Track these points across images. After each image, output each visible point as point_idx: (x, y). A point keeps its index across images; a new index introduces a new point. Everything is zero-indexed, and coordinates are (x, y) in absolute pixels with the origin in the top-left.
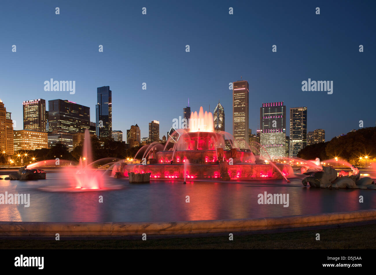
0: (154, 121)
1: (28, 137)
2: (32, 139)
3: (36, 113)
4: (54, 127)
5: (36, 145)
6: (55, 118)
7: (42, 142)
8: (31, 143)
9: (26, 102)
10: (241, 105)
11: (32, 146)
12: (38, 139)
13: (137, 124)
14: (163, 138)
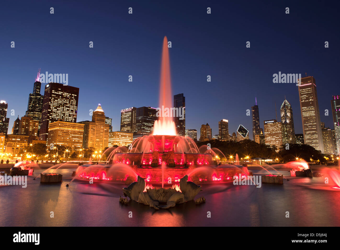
0: (223, 120)
1: (119, 137)
2: (121, 138)
3: (129, 118)
4: (139, 128)
5: (124, 143)
6: (141, 121)
7: (128, 140)
8: (120, 141)
9: (123, 110)
10: (309, 99)
11: (121, 144)
12: (126, 139)
13: (207, 124)
14: (233, 134)
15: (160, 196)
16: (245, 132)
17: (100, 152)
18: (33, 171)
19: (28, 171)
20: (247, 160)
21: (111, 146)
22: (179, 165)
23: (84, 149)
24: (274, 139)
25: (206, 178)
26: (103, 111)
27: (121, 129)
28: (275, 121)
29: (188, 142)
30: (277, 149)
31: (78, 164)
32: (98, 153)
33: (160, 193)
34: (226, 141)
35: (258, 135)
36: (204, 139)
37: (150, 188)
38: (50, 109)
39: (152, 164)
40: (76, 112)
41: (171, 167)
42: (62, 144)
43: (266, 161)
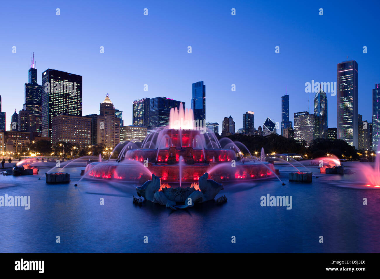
0: (249, 111)
1: (131, 132)
2: (134, 133)
3: (142, 110)
4: (154, 122)
5: (138, 139)
6: (155, 114)
7: (142, 136)
8: (133, 137)
10: (348, 88)
11: (134, 139)
12: (139, 134)
13: (230, 116)
14: (258, 128)
15: (177, 195)
16: (272, 125)
17: (111, 148)
18: (38, 171)
19: (32, 170)
20: (273, 156)
21: (123, 142)
22: (199, 162)
23: (93, 145)
24: (304, 134)
25: (228, 176)
26: (112, 103)
27: (133, 123)
28: (307, 113)
29: (209, 137)
30: (306, 145)
31: (86, 163)
32: (109, 150)
33: (177, 193)
34: (250, 135)
35: (287, 129)
36: (227, 133)
37: (166, 187)
38: (51, 101)
39: (168, 161)
40: (81, 104)
41: (190, 164)
42: (68, 140)
43: (293, 157)
